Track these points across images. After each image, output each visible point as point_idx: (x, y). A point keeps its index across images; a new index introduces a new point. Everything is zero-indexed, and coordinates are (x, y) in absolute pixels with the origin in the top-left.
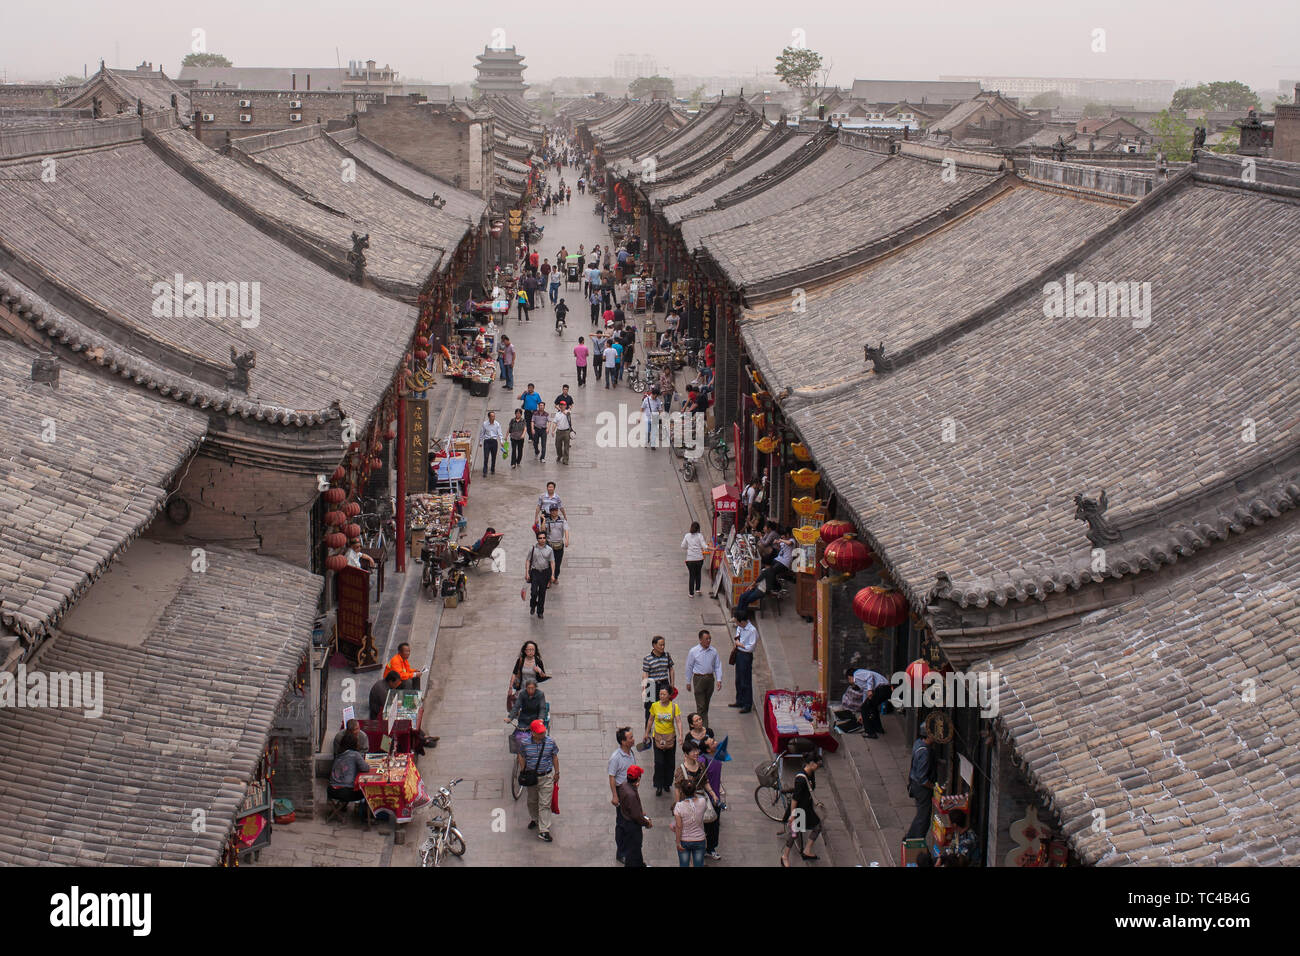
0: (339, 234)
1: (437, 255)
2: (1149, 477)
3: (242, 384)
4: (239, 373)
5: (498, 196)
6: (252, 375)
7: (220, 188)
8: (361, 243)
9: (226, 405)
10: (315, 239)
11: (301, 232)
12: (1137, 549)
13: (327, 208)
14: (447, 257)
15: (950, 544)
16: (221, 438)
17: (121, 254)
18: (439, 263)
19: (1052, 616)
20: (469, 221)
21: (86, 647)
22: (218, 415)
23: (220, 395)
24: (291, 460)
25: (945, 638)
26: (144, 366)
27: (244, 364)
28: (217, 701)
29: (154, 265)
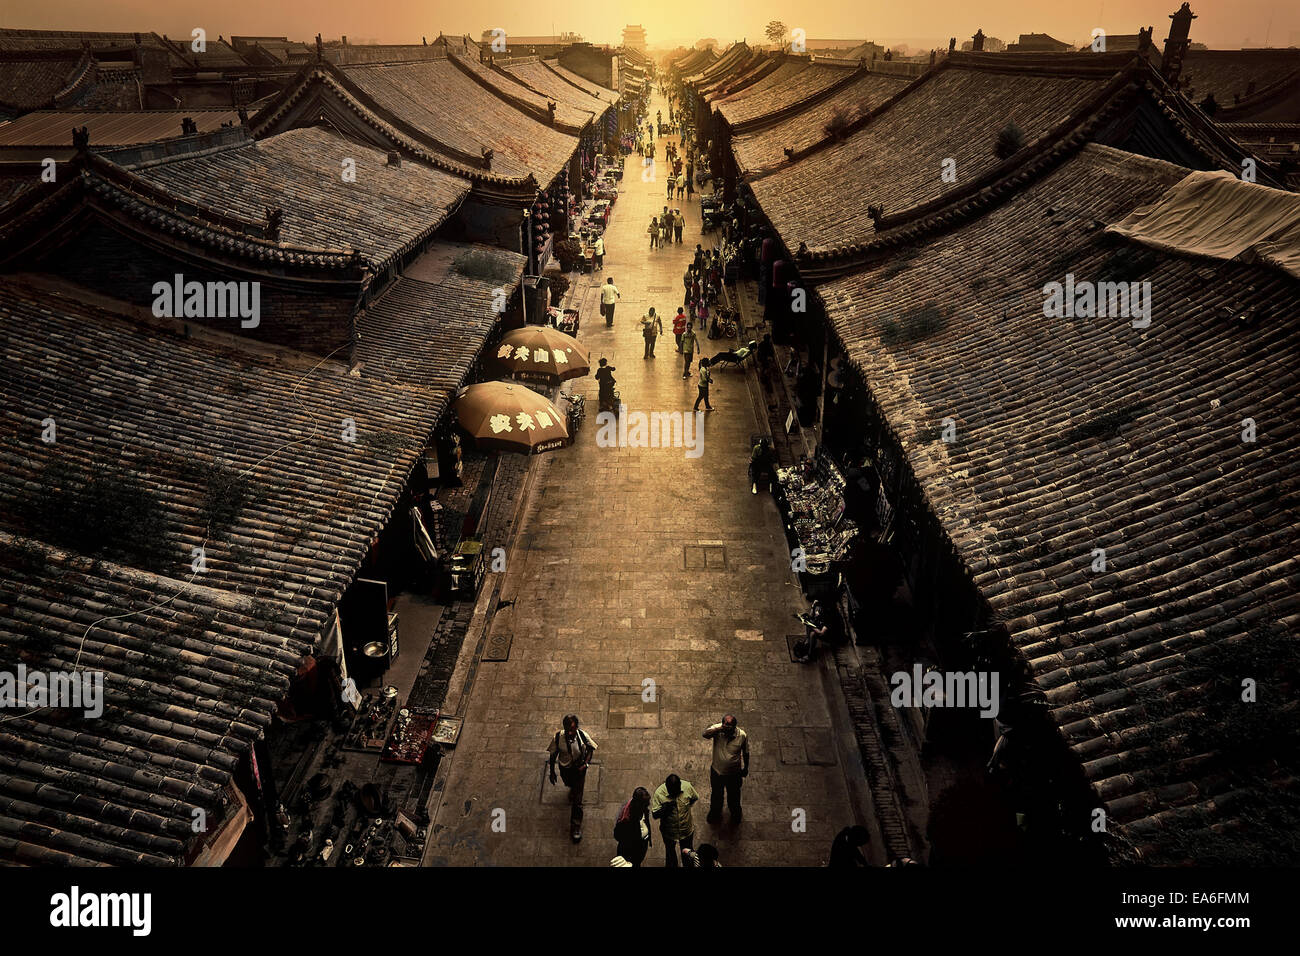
0: (543, 104)
1: (591, 115)
2: (907, 201)
3: (487, 167)
4: (485, 162)
5: (627, 93)
6: (493, 163)
7: (485, 81)
8: (552, 107)
9: (480, 176)
10: (531, 105)
11: (524, 102)
12: (896, 232)
13: (539, 93)
14: (597, 118)
15: (811, 233)
16: (478, 192)
17: (435, 108)
18: (592, 119)
19: (855, 264)
20: (610, 102)
21: (413, 284)
22: (476, 181)
23: (477, 172)
24: (511, 202)
25: (804, 274)
26: (442, 159)
27: (488, 156)
28: (471, 306)
29: (449, 114)
